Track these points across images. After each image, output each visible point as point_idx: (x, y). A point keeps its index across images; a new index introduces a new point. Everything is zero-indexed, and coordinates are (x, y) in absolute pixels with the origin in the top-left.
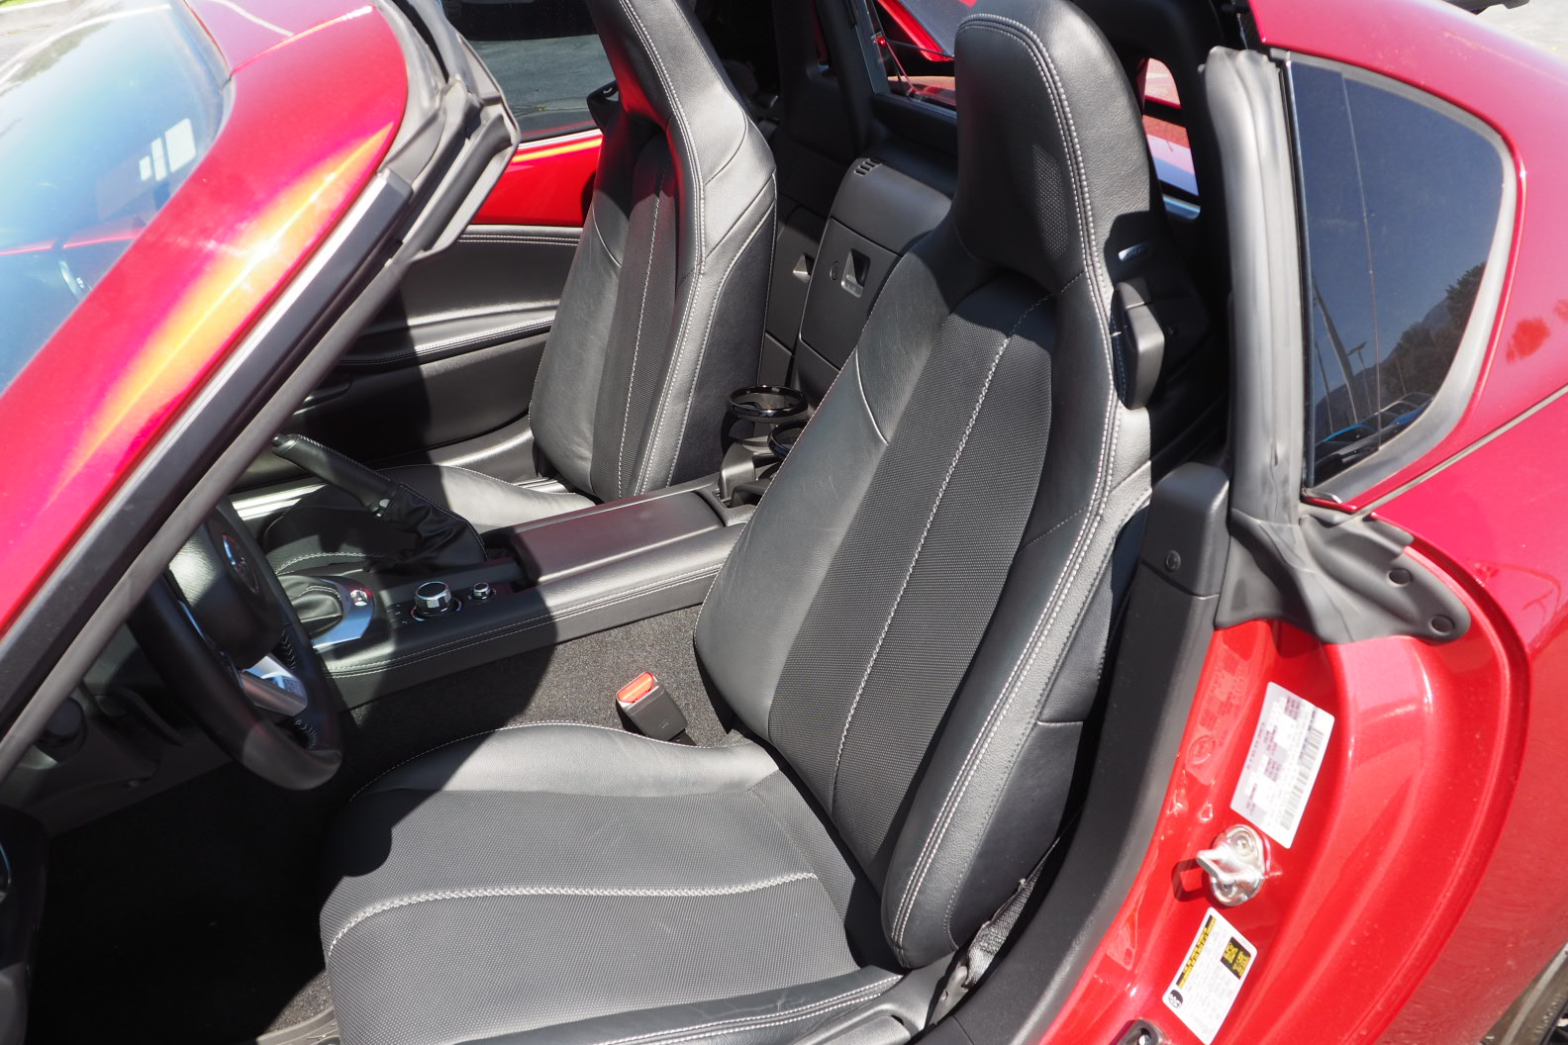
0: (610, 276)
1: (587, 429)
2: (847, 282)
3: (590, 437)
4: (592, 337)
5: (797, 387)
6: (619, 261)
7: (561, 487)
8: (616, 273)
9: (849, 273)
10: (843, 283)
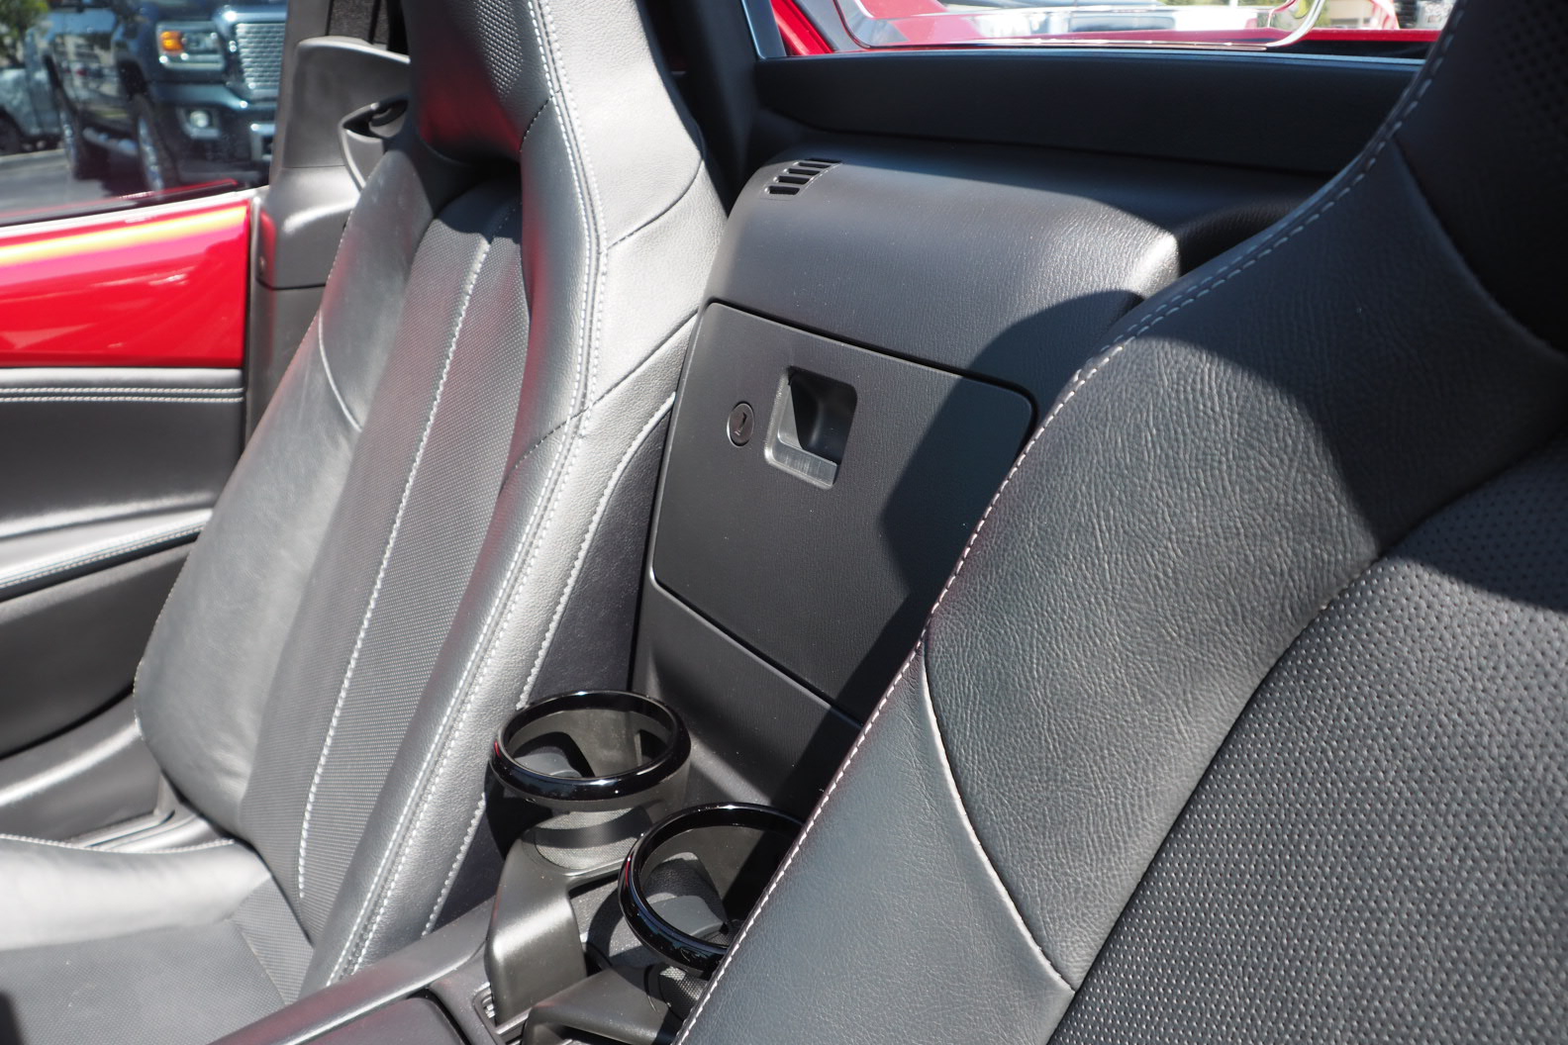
0: (336, 444)
1: (247, 719)
2: (780, 449)
3: (252, 735)
4: (283, 553)
5: (653, 692)
6: (358, 417)
7: (201, 826)
8: (348, 439)
9: (784, 428)
10: (769, 454)
